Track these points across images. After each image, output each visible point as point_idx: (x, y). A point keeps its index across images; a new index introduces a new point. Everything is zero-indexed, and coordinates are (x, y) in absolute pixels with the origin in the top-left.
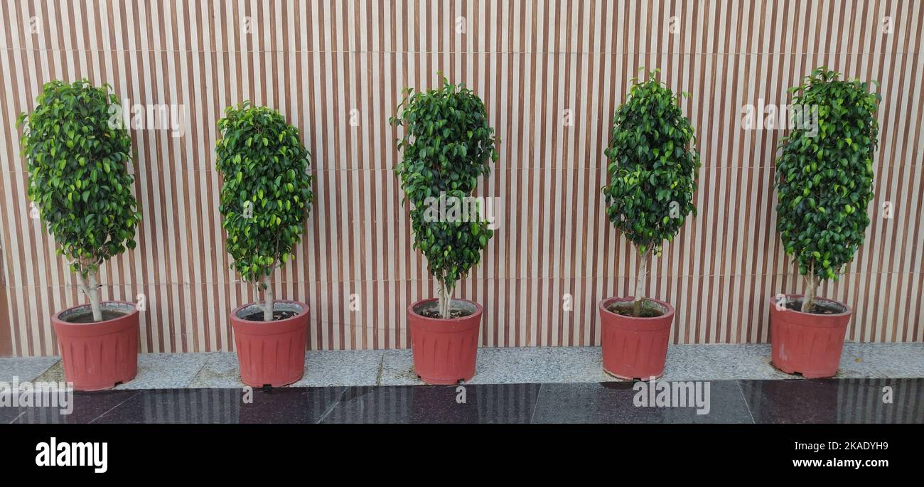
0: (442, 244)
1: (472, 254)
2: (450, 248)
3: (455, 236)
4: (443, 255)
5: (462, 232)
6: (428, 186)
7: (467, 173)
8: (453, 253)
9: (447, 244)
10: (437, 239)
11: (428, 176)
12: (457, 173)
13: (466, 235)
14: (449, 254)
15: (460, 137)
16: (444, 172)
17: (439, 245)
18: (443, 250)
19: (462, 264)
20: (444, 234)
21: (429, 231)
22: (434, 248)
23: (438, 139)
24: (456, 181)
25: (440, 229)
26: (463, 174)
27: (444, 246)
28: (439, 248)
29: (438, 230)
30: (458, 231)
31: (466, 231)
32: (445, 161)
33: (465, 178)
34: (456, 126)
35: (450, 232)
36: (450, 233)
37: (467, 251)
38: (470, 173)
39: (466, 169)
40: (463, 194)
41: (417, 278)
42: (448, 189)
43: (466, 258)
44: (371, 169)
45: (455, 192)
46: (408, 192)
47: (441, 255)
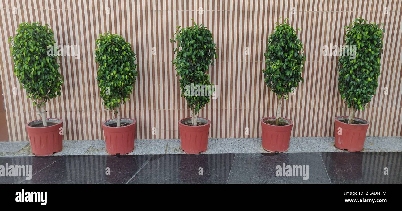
1: (206, 98)
6: (187, 69)
7: (204, 64)
8: (198, 98)
11: (187, 65)
12: (199, 63)
14: (196, 98)
15: (201, 48)
16: (194, 63)
19: (202, 103)
23: (192, 49)
24: (199, 67)
26: (202, 64)
32: (194, 58)
34: (199, 43)
37: (204, 97)
39: (204, 62)
40: (202, 73)
41: (183, 109)
42: (196, 70)
43: (203, 100)
44: (162, 61)
45: (199, 72)
46: (179, 72)
47: (193, 99)
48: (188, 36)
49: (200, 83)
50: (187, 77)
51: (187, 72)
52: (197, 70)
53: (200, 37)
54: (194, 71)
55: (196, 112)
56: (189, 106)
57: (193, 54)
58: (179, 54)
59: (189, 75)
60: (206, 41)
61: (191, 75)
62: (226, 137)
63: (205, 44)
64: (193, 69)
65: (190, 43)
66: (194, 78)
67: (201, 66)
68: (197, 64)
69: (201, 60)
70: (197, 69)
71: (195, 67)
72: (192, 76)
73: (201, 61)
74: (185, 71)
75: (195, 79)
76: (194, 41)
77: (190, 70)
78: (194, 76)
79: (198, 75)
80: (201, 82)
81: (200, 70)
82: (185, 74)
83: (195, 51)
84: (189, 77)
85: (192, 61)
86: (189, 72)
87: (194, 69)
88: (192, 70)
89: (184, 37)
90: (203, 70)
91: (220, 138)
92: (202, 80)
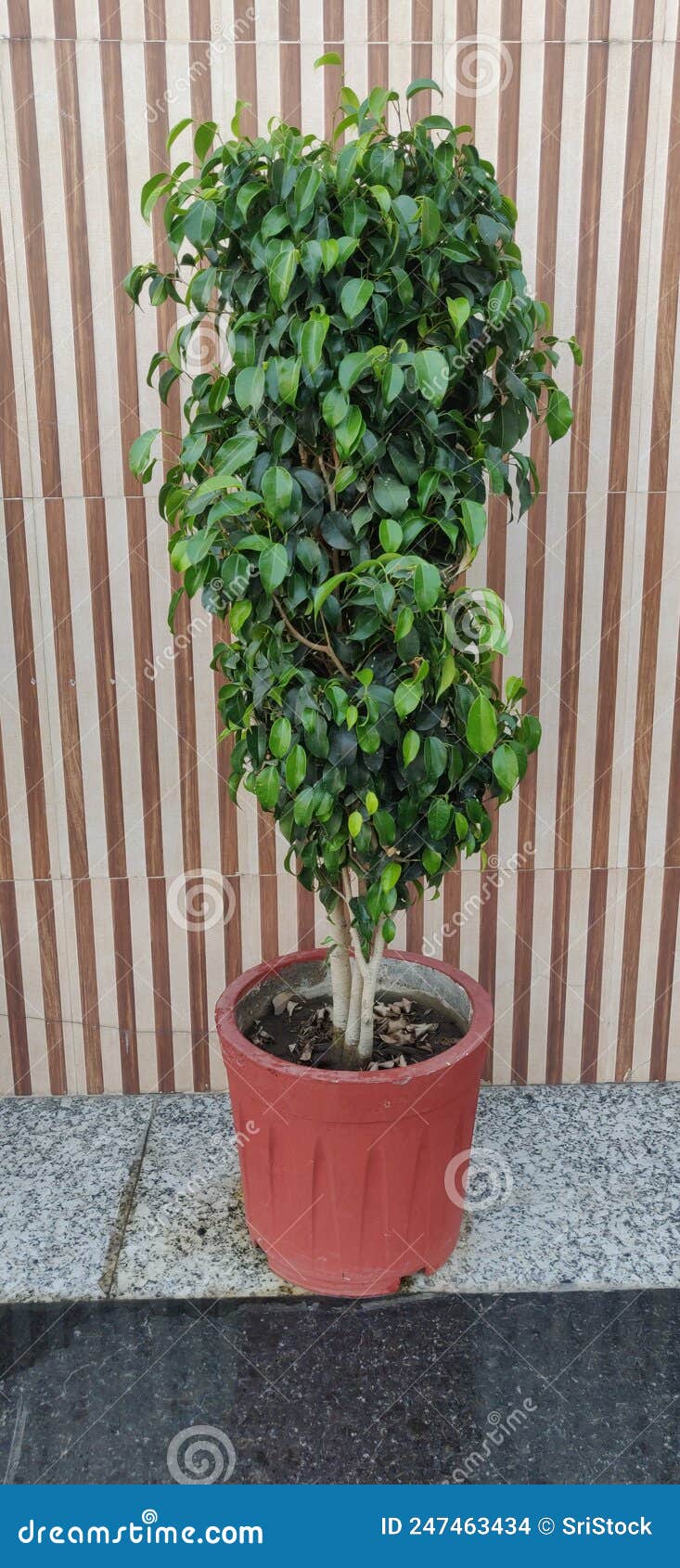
0: (340, 786)
1: (461, 820)
2: (372, 801)
3: (392, 752)
4: (344, 829)
5: (424, 736)
6: (278, 538)
7: (446, 484)
8: (385, 820)
9: (361, 784)
10: (317, 765)
11: (272, 487)
12: (400, 480)
13: (438, 746)
14: (369, 822)
15: (414, 325)
16: (345, 476)
17: (326, 787)
18: (342, 809)
19: (419, 855)
20: (347, 745)
21: (283, 733)
22: (305, 799)
23: (319, 325)
24: (399, 517)
25: (332, 724)
26: (429, 487)
27: (349, 790)
28: (327, 800)
29: (321, 727)
30: (403, 735)
31: (438, 731)
32: (349, 420)
33: (436, 505)
34: (399, 272)
35: (374, 734)
36: (371, 743)
37: (442, 806)
38: (460, 481)
39: (440, 466)
40: (431, 576)
41: (262, 870)
42: (365, 552)
43: (438, 834)
44: (86, 494)
45: (396, 565)
46: (186, 564)
47: (336, 827)
48: (285, 193)
49: (410, 676)
50: (276, 616)
51: (277, 563)
52: (376, 551)
53: (405, 202)
54: (342, 561)
55: (367, 939)
56: (304, 877)
57: (331, 382)
58: (206, 401)
59: (300, 595)
60: (462, 258)
61: (321, 593)
62: (589, 1076)
63: (454, 281)
64: (338, 543)
65: (304, 254)
66: (348, 630)
67: (413, 505)
68: (371, 484)
69: (420, 449)
70: (372, 535)
71: (359, 519)
72: (325, 604)
73: (412, 455)
74: (251, 555)
75: (361, 636)
76: (349, 244)
77: (310, 550)
78: (350, 610)
79: (388, 595)
80: (422, 668)
81: (404, 549)
82: (256, 589)
83: (355, 349)
84: (296, 623)
85: (328, 457)
86: (297, 566)
87: (349, 534)
88: (325, 546)
89: (243, 205)
90: (438, 548)
91: (549, 1082)
92: (426, 649)
